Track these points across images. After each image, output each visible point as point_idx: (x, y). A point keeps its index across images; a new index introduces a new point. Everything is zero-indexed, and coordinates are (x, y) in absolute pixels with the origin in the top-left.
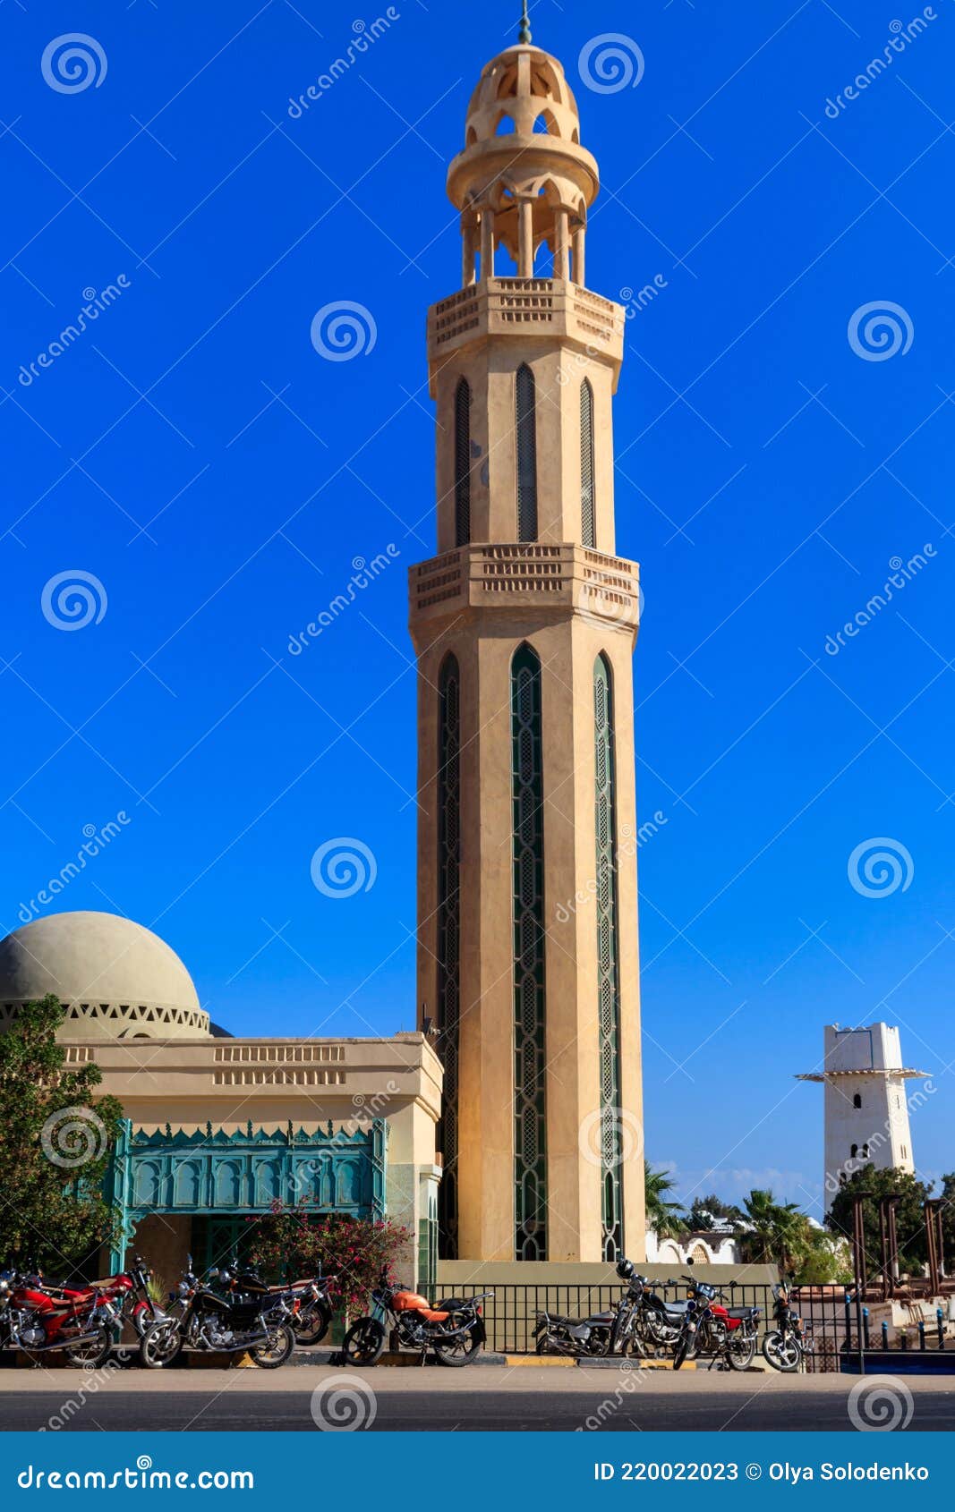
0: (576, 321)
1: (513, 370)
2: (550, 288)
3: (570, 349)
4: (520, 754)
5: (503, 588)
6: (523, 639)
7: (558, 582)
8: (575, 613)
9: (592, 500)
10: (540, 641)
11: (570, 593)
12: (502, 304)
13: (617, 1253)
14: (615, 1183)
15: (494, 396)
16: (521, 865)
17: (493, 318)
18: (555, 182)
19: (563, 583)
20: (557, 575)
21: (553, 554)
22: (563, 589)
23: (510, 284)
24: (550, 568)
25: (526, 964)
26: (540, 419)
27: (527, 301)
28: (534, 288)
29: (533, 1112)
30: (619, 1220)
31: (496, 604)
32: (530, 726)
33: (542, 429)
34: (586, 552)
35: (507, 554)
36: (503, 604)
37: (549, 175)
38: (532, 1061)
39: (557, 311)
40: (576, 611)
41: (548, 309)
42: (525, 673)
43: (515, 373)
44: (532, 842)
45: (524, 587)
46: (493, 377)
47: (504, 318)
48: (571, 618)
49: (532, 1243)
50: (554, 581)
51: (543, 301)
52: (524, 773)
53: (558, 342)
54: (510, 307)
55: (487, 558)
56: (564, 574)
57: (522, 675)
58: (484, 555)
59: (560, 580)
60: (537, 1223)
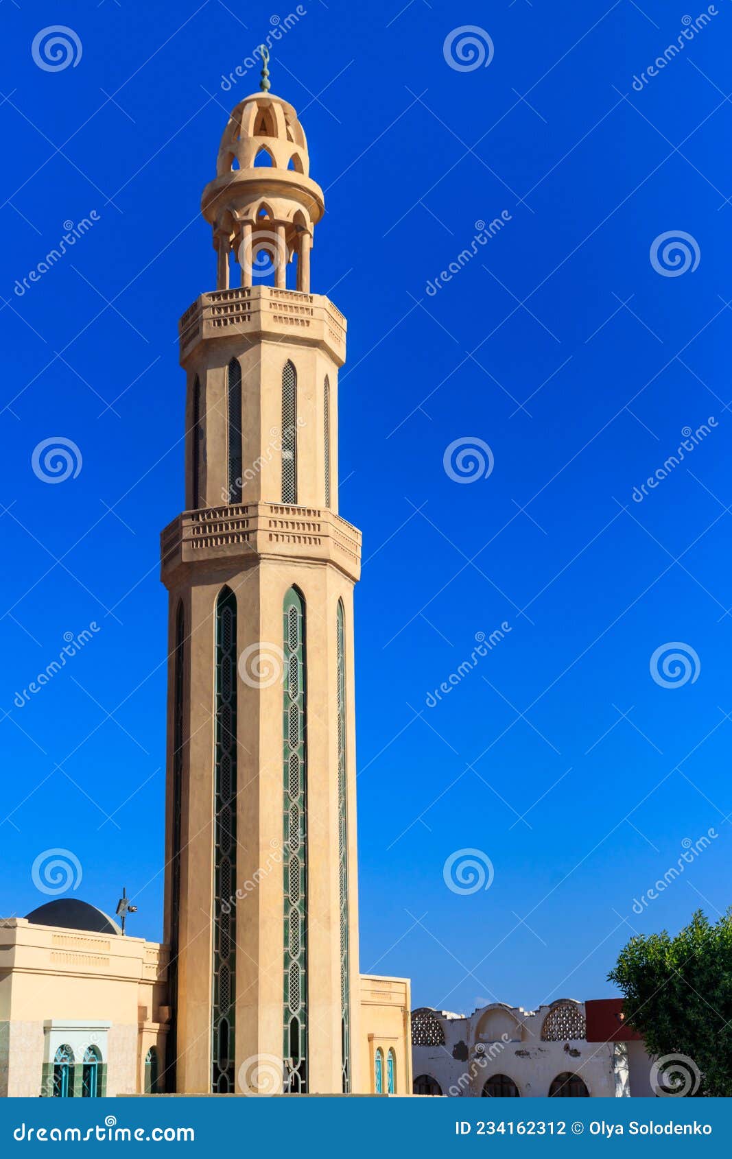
0: (273, 317)
1: (225, 365)
2: (249, 295)
3: (268, 340)
4: (222, 679)
5: (206, 545)
6: (224, 584)
7: (246, 534)
8: (261, 559)
9: (294, 461)
10: (237, 584)
11: (255, 542)
12: (213, 313)
13: (302, 1084)
14: (301, 1026)
15: (211, 388)
16: (222, 768)
17: (207, 327)
18: (268, 203)
19: (250, 535)
20: (246, 529)
21: (243, 512)
22: (250, 540)
23: (218, 295)
24: (241, 524)
25: (224, 849)
26: (245, 401)
27: (232, 308)
28: (237, 297)
29: (227, 970)
30: (305, 1057)
31: (201, 559)
32: (229, 655)
33: (246, 409)
34: (271, 507)
35: (209, 517)
36: (207, 558)
37: (263, 199)
38: (227, 928)
39: (255, 312)
40: (262, 556)
41: (248, 311)
42: (227, 611)
43: (227, 367)
44: (229, 750)
45: (222, 542)
46: (211, 373)
47: (214, 325)
48: (259, 563)
49: (224, 1079)
50: (243, 534)
51: (244, 306)
52: (225, 693)
53: (258, 337)
54: (219, 315)
55: (195, 522)
56: (251, 527)
57: (225, 613)
58: (193, 520)
59: (248, 533)
60: (229, 1061)
